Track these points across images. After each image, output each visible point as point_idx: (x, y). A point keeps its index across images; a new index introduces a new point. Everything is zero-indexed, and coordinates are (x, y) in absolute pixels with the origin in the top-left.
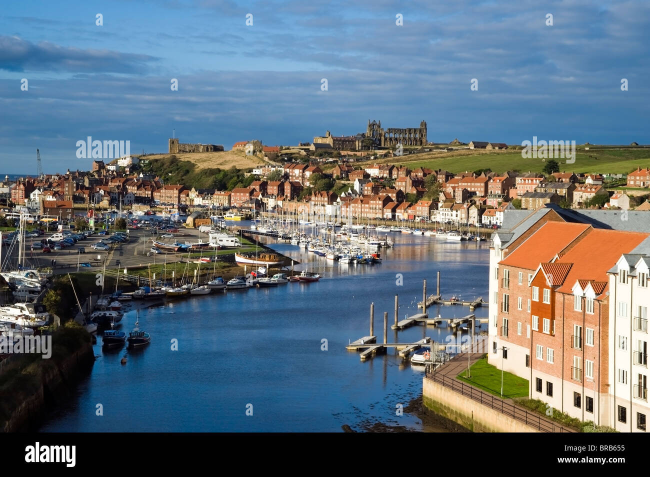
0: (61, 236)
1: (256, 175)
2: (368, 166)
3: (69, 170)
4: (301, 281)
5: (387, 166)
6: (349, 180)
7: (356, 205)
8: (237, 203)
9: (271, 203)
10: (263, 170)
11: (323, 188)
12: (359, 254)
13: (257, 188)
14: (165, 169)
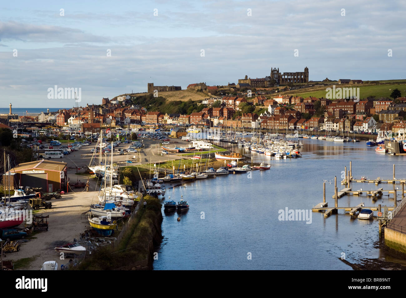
0: (105, 145)
1: (204, 104)
2: (275, 97)
3: (88, 104)
4: (261, 169)
5: (288, 96)
6: (264, 106)
7: (271, 121)
8: (194, 122)
9: (216, 121)
10: (209, 101)
11: (248, 111)
12: (286, 152)
13: (206, 112)
14: (147, 102)
